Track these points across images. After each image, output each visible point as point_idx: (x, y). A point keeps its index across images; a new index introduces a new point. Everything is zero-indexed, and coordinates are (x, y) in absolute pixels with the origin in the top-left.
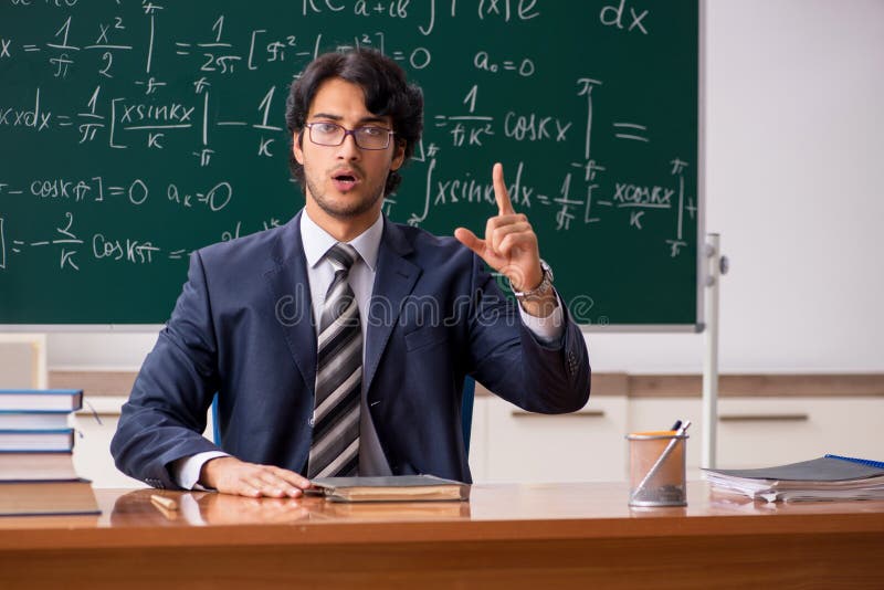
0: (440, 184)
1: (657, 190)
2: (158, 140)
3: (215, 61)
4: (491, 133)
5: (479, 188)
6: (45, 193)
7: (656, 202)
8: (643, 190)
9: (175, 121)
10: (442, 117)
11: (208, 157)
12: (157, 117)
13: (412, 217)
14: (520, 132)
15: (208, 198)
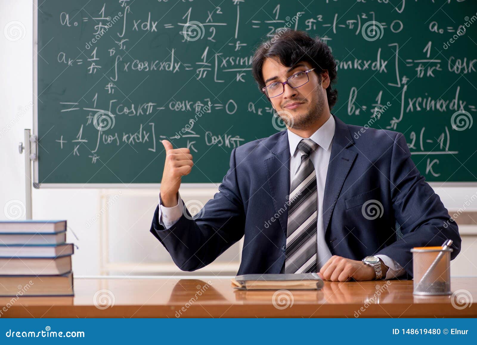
0: (410, 100)
2: (243, 77)
3: (275, 30)
4: (440, 69)
5: (433, 102)
6: (178, 108)
10: (410, 61)
12: (242, 64)
13: (393, 120)
14: (458, 68)
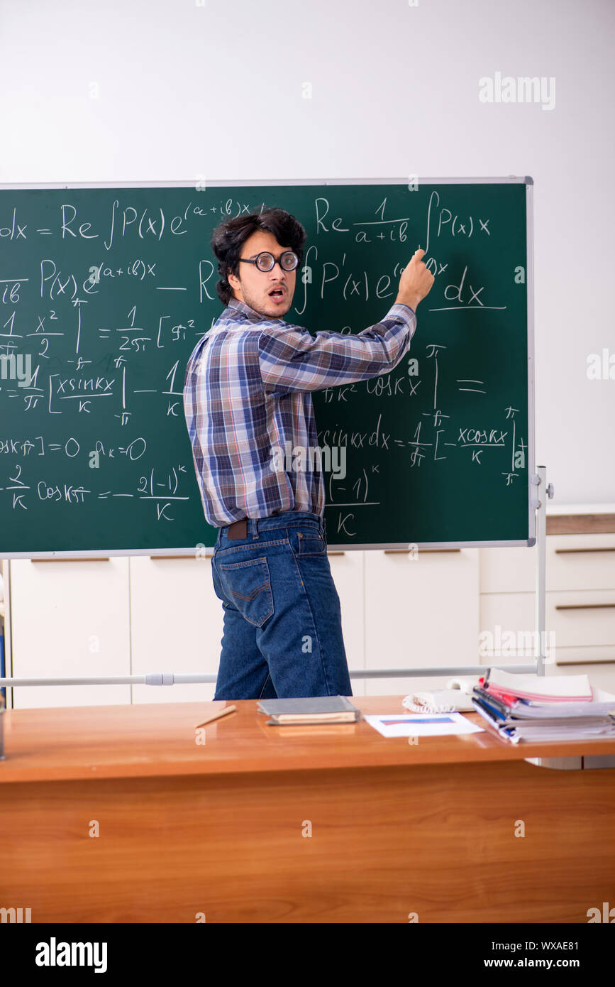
1: (493, 432)
2: (87, 406)
3: (130, 342)
4: (355, 391)
5: (346, 435)
7: (493, 442)
8: (482, 434)
9: (100, 391)
11: (127, 418)
12: (85, 388)
14: (379, 389)
15: (127, 451)
